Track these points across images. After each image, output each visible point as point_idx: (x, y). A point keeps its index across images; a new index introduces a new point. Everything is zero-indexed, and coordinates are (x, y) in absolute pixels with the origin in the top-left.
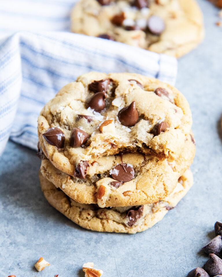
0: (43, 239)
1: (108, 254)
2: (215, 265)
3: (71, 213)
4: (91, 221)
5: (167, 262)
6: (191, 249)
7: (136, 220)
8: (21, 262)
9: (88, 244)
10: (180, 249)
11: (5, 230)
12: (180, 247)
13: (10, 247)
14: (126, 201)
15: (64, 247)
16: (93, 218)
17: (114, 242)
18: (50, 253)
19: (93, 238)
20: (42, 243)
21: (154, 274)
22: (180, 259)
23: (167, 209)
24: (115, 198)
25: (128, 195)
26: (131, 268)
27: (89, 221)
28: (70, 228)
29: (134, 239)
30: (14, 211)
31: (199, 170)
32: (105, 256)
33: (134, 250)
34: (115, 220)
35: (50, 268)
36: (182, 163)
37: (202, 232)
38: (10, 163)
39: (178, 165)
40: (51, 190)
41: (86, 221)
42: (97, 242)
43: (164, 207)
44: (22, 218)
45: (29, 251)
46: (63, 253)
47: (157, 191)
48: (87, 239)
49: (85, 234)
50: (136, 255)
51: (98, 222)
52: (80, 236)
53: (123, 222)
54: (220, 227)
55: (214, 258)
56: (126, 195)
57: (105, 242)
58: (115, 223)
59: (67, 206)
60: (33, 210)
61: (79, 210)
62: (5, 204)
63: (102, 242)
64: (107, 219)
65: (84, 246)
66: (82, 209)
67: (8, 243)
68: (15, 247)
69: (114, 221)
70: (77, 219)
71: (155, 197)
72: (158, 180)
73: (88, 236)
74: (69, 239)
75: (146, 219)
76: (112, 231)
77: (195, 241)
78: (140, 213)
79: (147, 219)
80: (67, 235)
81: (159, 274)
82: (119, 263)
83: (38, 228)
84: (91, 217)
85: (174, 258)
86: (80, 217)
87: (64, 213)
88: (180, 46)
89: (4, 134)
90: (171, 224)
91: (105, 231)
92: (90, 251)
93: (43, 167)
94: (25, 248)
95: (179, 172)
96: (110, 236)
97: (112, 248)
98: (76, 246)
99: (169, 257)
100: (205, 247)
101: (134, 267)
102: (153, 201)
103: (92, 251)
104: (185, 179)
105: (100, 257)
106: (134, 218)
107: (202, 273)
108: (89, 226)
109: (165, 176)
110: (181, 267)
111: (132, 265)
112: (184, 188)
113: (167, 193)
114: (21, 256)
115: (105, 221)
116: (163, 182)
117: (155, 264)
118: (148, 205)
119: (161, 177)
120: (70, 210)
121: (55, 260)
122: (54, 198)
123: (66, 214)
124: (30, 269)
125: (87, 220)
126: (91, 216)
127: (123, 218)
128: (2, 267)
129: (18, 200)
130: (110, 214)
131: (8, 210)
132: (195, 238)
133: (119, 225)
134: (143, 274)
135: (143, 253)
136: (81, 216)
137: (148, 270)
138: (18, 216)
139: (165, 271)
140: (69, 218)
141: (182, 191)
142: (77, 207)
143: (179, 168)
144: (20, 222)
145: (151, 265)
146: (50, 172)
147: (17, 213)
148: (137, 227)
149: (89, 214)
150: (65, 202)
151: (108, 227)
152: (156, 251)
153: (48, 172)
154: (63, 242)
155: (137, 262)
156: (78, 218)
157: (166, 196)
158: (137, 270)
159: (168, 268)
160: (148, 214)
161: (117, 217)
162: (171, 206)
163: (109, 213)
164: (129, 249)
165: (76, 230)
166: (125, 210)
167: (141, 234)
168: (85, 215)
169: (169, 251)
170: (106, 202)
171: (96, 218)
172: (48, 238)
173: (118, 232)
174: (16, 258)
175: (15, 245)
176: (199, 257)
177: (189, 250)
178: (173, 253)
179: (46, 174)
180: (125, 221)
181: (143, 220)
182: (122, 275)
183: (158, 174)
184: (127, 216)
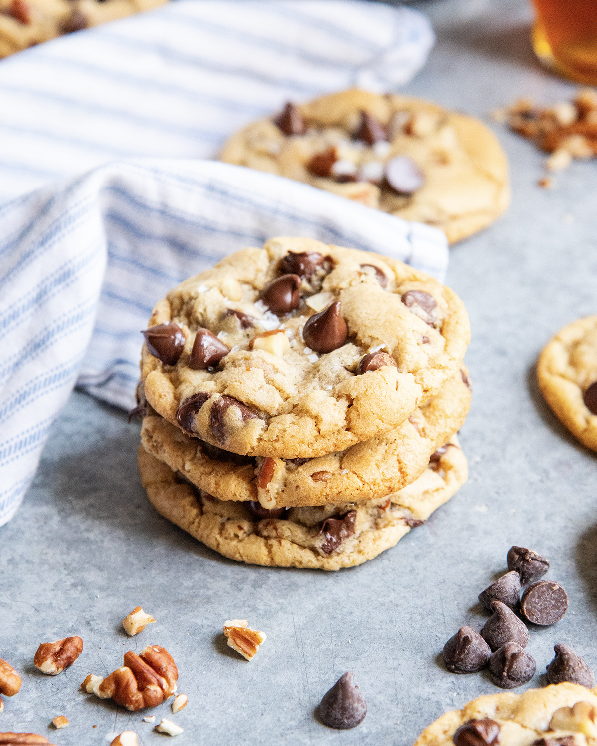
0: (142, 579)
1: (279, 607)
2: (503, 625)
3: (203, 525)
4: (244, 541)
5: (403, 624)
6: (456, 602)
7: (341, 540)
8: (95, 618)
9: (238, 588)
10: (433, 600)
11: (63, 559)
12: (434, 598)
13: (71, 592)
14: (318, 493)
15: (186, 592)
16: (248, 535)
17: (293, 587)
18: (156, 604)
19: (248, 578)
20: (139, 585)
21: (376, 645)
22: (431, 619)
23: (408, 524)
24: (295, 485)
25: (322, 480)
26: (325, 633)
27: (241, 541)
28: (201, 558)
29: (336, 582)
30: (83, 527)
31: (483, 457)
32: (273, 611)
33: (334, 600)
34: (296, 539)
35: (154, 630)
36: (440, 421)
37: (481, 572)
38: (77, 439)
39: (432, 424)
40: (162, 482)
41: (235, 542)
42: (256, 585)
43: (402, 519)
44: (98, 540)
45: (111, 598)
46: (184, 604)
47: (383, 473)
48: (235, 581)
49: (233, 571)
50: (337, 611)
51: (260, 543)
52: (222, 574)
53: (313, 543)
54: (518, 556)
55: (501, 609)
56: (318, 480)
57: (273, 586)
58: (295, 546)
59: (194, 512)
60: (123, 526)
61: (219, 520)
62: (63, 514)
63: (268, 585)
64: (279, 538)
65: (228, 593)
66: (226, 519)
67: (68, 583)
68: (81, 592)
69: (293, 542)
70: (213, 537)
71: (378, 484)
72: (386, 451)
73: (237, 574)
74: (196, 580)
75: (361, 540)
76: (288, 565)
77: (465, 587)
78: (350, 527)
79: (363, 540)
80: (193, 572)
81: (385, 645)
82: (302, 624)
83: (132, 559)
84: (245, 535)
85: (419, 617)
86: (221, 533)
87: (188, 527)
88: (454, 218)
89: (65, 373)
90: (417, 556)
91: (274, 565)
92: (241, 601)
93: (147, 430)
94: (104, 594)
95: (432, 440)
96: (284, 574)
97: (288, 598)
98: (211, 592)
99: (408, 616)
100: (484, 592)
101: (333, 632)
102: (374, 494)
103: (245, 602)
104: (450, 468)
105: (261, 612)
106: (335, 536)
107: (473, 637)
108: (239, 553)
109: (403, 443)
110: (433, 634)
111: (329, 628)
112: (447, 484)
113: (406, 478)
114: (95, 608)
115: (273, 542)
116: (398, 455)
117: (377, 627)
118: (367, 512)
119: (393, 445)
120: (200, 520)
121: (167, 617)
122: (168, 498)
123: (192, 530)
124: (112, 631)
125: (236, 540)
126: (245, 533)
127: (313, 535)
128: (54, 627)
129: (92, 506)
130: (284, 528)
131: (70, 525)
132: (466, 581)
133: (304, 550)
134: (351, 644)
135: (353, 607)
136: (224, 531)
137: (363, 637)
138: (91, 536)
139: (398, 641)
140: (198, 537)
141: (443, 489)
142: (216, 514)
143: (432, 431)
144: (93, 547)
145: (369, 629)
146: (159, 440)
147: (88, 530)
148: (341, 555)
149: (240, 528)
150: (192, 505)
151: (279, 553)
152: (380, 604)
153: (155, 441)
154: (185, 584)
155: (340, 623)
156: (218, 536)
157: (403, 484)
158: (338, 637)
159: (404, 635)
160: (367, 531)
161: (300, 534)
162: (416, 517)
163: (283, 525)
164: (325, 598)
165: (214, 563)
166: (316, 521)
167: (351, 573)
168: (231, 529)
169: (409, 605)
170: (276, 496)
171: (256, 536)
172: (153, 576)
173: (301, 567)
174: (84, 611)
175: (82, 589)
176: (471, 617)
177: (451, 602)
178: (417, 608)
179: (151, 443)
180: (315, 542)
181: (356, 542)
182: (306, 646)
183: (386, 438)
184: (321, 532)
